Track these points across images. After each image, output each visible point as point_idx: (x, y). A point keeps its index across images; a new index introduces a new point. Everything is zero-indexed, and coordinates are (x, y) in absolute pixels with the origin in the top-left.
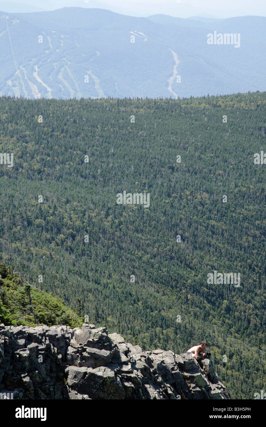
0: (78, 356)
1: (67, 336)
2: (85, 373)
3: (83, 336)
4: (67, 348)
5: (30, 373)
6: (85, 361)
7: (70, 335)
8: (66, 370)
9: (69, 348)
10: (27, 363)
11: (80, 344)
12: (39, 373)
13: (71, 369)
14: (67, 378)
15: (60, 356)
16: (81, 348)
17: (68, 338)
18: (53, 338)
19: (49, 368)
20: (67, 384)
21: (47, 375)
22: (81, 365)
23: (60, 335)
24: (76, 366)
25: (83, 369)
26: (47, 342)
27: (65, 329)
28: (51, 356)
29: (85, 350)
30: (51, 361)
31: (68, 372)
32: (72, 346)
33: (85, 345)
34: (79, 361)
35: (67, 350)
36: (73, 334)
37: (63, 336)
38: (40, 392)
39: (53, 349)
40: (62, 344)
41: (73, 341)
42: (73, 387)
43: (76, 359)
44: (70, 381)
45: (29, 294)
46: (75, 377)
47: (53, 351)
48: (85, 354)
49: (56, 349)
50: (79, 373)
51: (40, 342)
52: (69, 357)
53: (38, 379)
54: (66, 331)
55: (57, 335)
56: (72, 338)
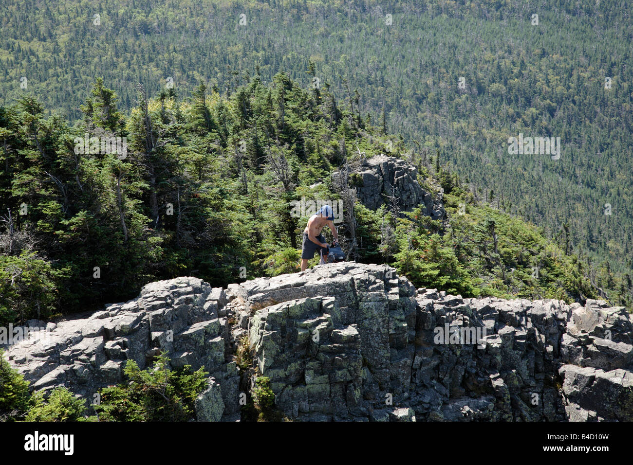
0: (580, 350)
1: (560, 316)
2: (593, 378)
3: (587, 319)
4: (561, 336)
5: (504, 372)
6: (590, 359)
7: (565, 315)
8: (561, 370)
9: (565, 336)
10: (499, 358)
11: (583, 332)
12: (518, 373)
13: (570, 370)
14: (562, 383)
15: (550, 349)
16: (584, 337)
17: (563, 320)
18: (538, 320)
19: (533, 366)
20: (563, 392)
21: (531, 376)
22: (584, 365)
23: (549, 316)
24: (577, 364)
25: (589, 372)
26: (530, 325)
27: (557, 305)
28: (536, 348)
29: (591, 342)
30: (536, 355)
31: (563, 374)
32: (569, 334)
33: (591, 334)
34: (581, 358)
35: (560, 339)
36: (569, 314)
37: (555, 316)
38: (520, 402)
39: (539, 336)
40: (553, 329)
41: (570, 326)
42: (573, 398)
43: (577, 354)
44: (567, 388)
45: (492, 234)
46: (576, 382)
47: (539, 340)
48: (591, 347)
49: (543, 337)
50: (583, 377)
51: (518, 326)
52: (564, 350)
53: (516, 383)
54: (559, 308)
55: (544, 315)
56: (569, 320)
